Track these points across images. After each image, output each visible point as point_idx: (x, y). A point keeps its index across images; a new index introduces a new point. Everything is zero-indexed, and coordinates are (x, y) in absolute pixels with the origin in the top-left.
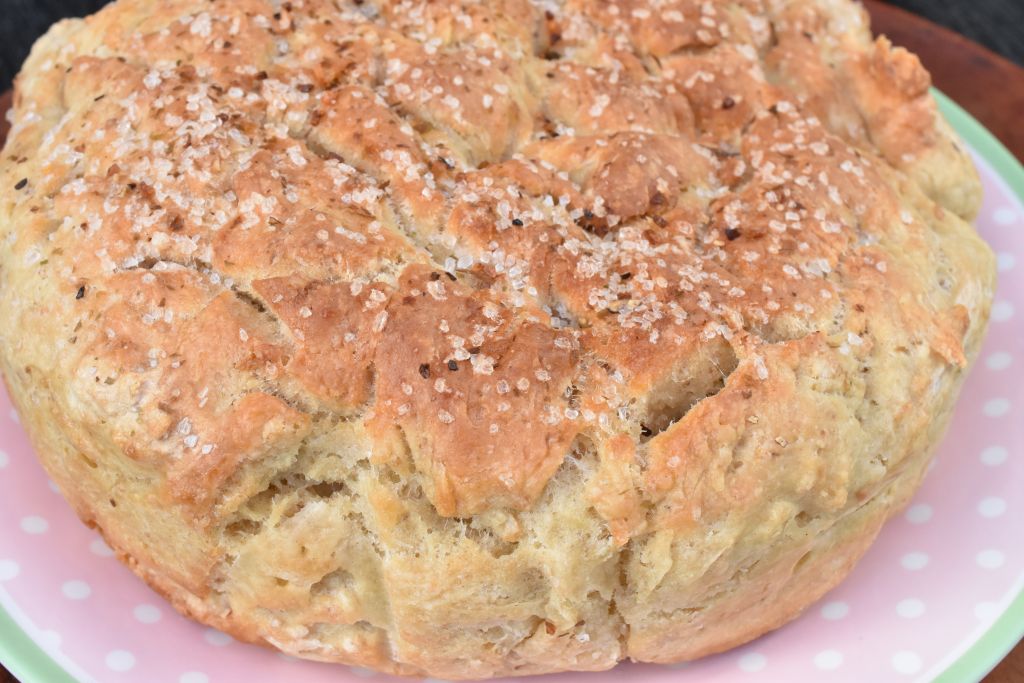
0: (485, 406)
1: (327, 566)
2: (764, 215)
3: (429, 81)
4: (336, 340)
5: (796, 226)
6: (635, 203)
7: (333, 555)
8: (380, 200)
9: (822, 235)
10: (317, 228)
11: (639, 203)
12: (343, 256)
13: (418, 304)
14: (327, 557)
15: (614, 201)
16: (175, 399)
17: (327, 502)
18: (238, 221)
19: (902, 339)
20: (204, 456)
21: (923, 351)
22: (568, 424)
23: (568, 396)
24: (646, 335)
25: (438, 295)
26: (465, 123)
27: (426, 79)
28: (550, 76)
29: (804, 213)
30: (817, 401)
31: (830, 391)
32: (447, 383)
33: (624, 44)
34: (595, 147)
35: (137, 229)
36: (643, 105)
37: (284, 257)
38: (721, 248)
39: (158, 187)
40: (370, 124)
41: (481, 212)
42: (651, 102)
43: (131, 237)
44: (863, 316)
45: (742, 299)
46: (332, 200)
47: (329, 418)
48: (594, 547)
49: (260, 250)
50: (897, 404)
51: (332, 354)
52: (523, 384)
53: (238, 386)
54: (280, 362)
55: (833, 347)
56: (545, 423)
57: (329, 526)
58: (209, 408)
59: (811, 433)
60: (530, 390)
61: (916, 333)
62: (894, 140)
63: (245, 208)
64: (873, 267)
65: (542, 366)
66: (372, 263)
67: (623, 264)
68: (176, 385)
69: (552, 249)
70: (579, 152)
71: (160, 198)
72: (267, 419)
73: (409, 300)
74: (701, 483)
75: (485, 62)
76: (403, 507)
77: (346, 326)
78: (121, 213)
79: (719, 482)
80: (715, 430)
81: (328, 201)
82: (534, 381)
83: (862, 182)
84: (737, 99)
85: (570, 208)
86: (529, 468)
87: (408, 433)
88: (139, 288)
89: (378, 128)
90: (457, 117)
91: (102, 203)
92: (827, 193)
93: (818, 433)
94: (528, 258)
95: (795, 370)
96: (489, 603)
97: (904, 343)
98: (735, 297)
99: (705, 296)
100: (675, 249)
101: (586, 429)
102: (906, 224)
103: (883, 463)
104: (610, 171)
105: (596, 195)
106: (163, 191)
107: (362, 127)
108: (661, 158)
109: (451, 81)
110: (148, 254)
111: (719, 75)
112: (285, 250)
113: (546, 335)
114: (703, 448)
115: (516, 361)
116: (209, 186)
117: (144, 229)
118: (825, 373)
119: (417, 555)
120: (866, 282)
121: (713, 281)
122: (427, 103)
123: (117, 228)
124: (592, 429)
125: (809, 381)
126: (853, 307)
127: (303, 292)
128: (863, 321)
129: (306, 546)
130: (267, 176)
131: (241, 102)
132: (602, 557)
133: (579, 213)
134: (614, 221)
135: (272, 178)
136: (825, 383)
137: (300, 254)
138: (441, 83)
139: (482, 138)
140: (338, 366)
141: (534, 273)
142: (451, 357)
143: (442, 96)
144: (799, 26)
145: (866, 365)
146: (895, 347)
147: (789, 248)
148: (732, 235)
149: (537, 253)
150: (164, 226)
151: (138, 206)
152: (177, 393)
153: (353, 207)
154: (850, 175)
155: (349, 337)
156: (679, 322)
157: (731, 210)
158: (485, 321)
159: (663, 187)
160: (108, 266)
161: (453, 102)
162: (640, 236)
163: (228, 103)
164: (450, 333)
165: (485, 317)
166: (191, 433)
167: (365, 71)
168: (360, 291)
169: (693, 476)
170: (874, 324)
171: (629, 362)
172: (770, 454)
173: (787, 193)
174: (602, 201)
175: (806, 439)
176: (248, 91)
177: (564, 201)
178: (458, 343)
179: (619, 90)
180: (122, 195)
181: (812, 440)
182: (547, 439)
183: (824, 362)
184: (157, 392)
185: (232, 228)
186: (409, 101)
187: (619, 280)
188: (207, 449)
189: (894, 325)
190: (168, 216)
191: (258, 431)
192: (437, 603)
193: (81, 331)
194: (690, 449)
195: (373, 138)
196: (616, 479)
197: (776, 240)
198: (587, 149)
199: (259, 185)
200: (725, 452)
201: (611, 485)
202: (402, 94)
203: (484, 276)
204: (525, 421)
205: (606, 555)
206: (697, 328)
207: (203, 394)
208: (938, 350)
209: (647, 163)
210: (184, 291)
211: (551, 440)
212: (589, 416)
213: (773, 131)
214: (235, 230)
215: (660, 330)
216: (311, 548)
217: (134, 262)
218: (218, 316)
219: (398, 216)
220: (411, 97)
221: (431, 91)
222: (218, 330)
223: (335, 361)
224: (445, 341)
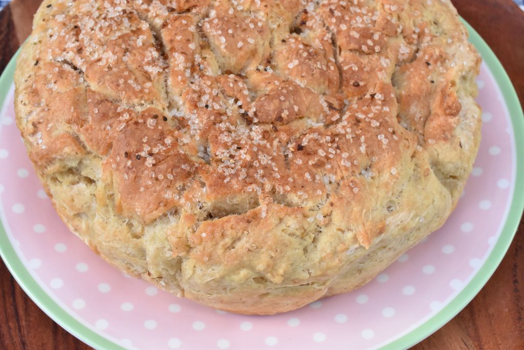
0: (143, 178)
1: (79, 210)
2: (320, 145)
3: (218, 27)
4: (103, 127)
5: (331, 156)
6: (268, 117)
7: (82, 207)
8: (159, 74)
9: (340, 164)
10: (121, 77)
11: (270, 117)
12: (126, 93)
13: (140, 127)
14: (80, 207)
15: (260, 112)
16: (39, 123)
17: (86, 185)
18: (99, 60)
19: (343, 226)
20: (42, 149)
21: (349, 235)
22: (172, 201)
23: (179, 189)
24: (225, 178)
25: (150, 125)
26: (225, 51)
27: (218, 25)
28: (284, 41)
29: (338, 151)
30: (282, 236)
31: (292, 235)
32: (132, 163)
33: (328, 38)
34: (273, 83)
35: (66, 46)
36: (313, 71)
37: (104, 84)
38: (292, 152)
39: (83, 32)
40: (179, 38)
41: (195, 96)
42: (318, 71)
43: (63, 49)
44: (331, 208)
45: (277, 179)
46: (139, 66)
47: (93, 155)
48: (165, 252)
49: (97, 77)
50: (325, 252)
51: (100, 131)
52: (161, 177)
53: (62, 128)
54: (80, 126)
55: (305, 216)
56: (163, 195)
57: (84, 195)
58: (50, 132)
59: (271, 248)
60: (163, 180)
61: (352, 225)
62: (431, 130)
63: (105, 56)
64: (351, 189)
65: (172, 173)
66: (136, 101)
67: (241, 142)
68: (42, 118)
69: (214, 124)
70: (265, 83)
71: (81, 36)
72: (66, 146)
73: (136, 123)
74: (212, 248)
75: (252, 26)
76: (106, 202)
77: (109, 123)
78: (64, 37)
79: (220, 251)
80: (228, 230)
81: (137, 66)
82: (165, 177)
83: (384, 147)
84: (362, 84)
85: (240, 107)
86: (147, 210)
87: (114, 176)
88: (52, 72)
89: (180, 41)
90: (223, 47)
91: (63, 29)
92: (360, 145)
93: (275, 250)
94: (203, 123)
95: (280, 219)
96: (125, 253)
97: (343, 228)
98: (275, 177)
99: (261, 172)
100: (268, 145)
101: (179, 205)
102: (391, 174)
103: (310, 273)
104: (266, 98)
105: (255, 106)
106: (83, 34)
107: (175, 38)
108: (294, 100)
109: (227, 30)
110: (66, 58)
111: (361, 69)
112: (105, 81)
113: (181, 161)
114: (218, 235)
115: (163, 166)
116: (99, 40)
117: (68, 48)
118: (293, 226)
119: (107, 223)
120: (344, 194)
121: (271, 166)
122: (213, 36)
123: (60, 43)
124: (181, 206)
125: (283, 226)
126: (330, 203)
127: (99, 102)
128: (330, 211)
129: (75, 199)
130: (120, 45)
131: (139, 6)
132: (167, 257)
133: (242, 111)
134: (256, 120)
135: (121, 48)
136: (291, 230)
137: (109, 85)
138: (222, 30)
139: (232, 59)
140: (100, 137)
141: (202, 131)
142: (140, 154)
143: (220, 35)
144: (427, 57)
145: (321, 230)
146: (338, 228)
147: (320, 165)
148: (300, 148)
149: (207, 123)
150: (75, 50)
151: (72, 37)
152: (41, 121)
153: (146, 72)
154: (380, 142)
155: (108, 127)
156: (240, 178)
157: (309, 137)
158: (164, 144)
159: (285, 114)
160: (50, 57)
161: (223, 39)
162: (260, 132)
163: (134, 5)
164: (146, 143)
165: (164, 142)
166: (41, 138)
167: (199, 11)
168: (121, 111)
169: (209, 244)
170: (334, 213)
171: (210, 186)
172: (247, 249)
173: (337, 139)
174: (255, 110)
175: (267, 250)
176: (146, 2)
177: (239, 103)
178: (147, 148)
179: (305, 60)
180: (69, 30)
181: (270, 252)
182: (160, 203)
183: (295, 221)
184: (35, 117)
185: (95, 62)
186: (207, 32)
187: (236, 148)
188: (44, 147)
189: (343, 218)
190: (79, 46)
191: (61, 149)
192: (107, 244)
193: (30, 78)
194: (213, 233)
195: (176, 45)
196: (179, 231)
197: (316, 159)
198: (269, 83)
199: (114, 48)
200: (228, 240)
201: (177, 232)
202: (206, 28)
203: (182, 123)
204: (155, 192)
205: (169, 258)
206: (246, 184)
207: (50, 125)
208: (357, 237)
209: (284, 101)
210: (66, 81)
211: (161, 204)
212: (182, 201)
213: (363, 106)
214: (96, 64)
215: (232, 178)
216: (76, 201)
217: (60, 59)
218: (68, 97)
219: (165, 83)
220: (208, 31)
221: (216, 32)
222: (65, 103)
223: (100, 135)
224: (141, 145)
